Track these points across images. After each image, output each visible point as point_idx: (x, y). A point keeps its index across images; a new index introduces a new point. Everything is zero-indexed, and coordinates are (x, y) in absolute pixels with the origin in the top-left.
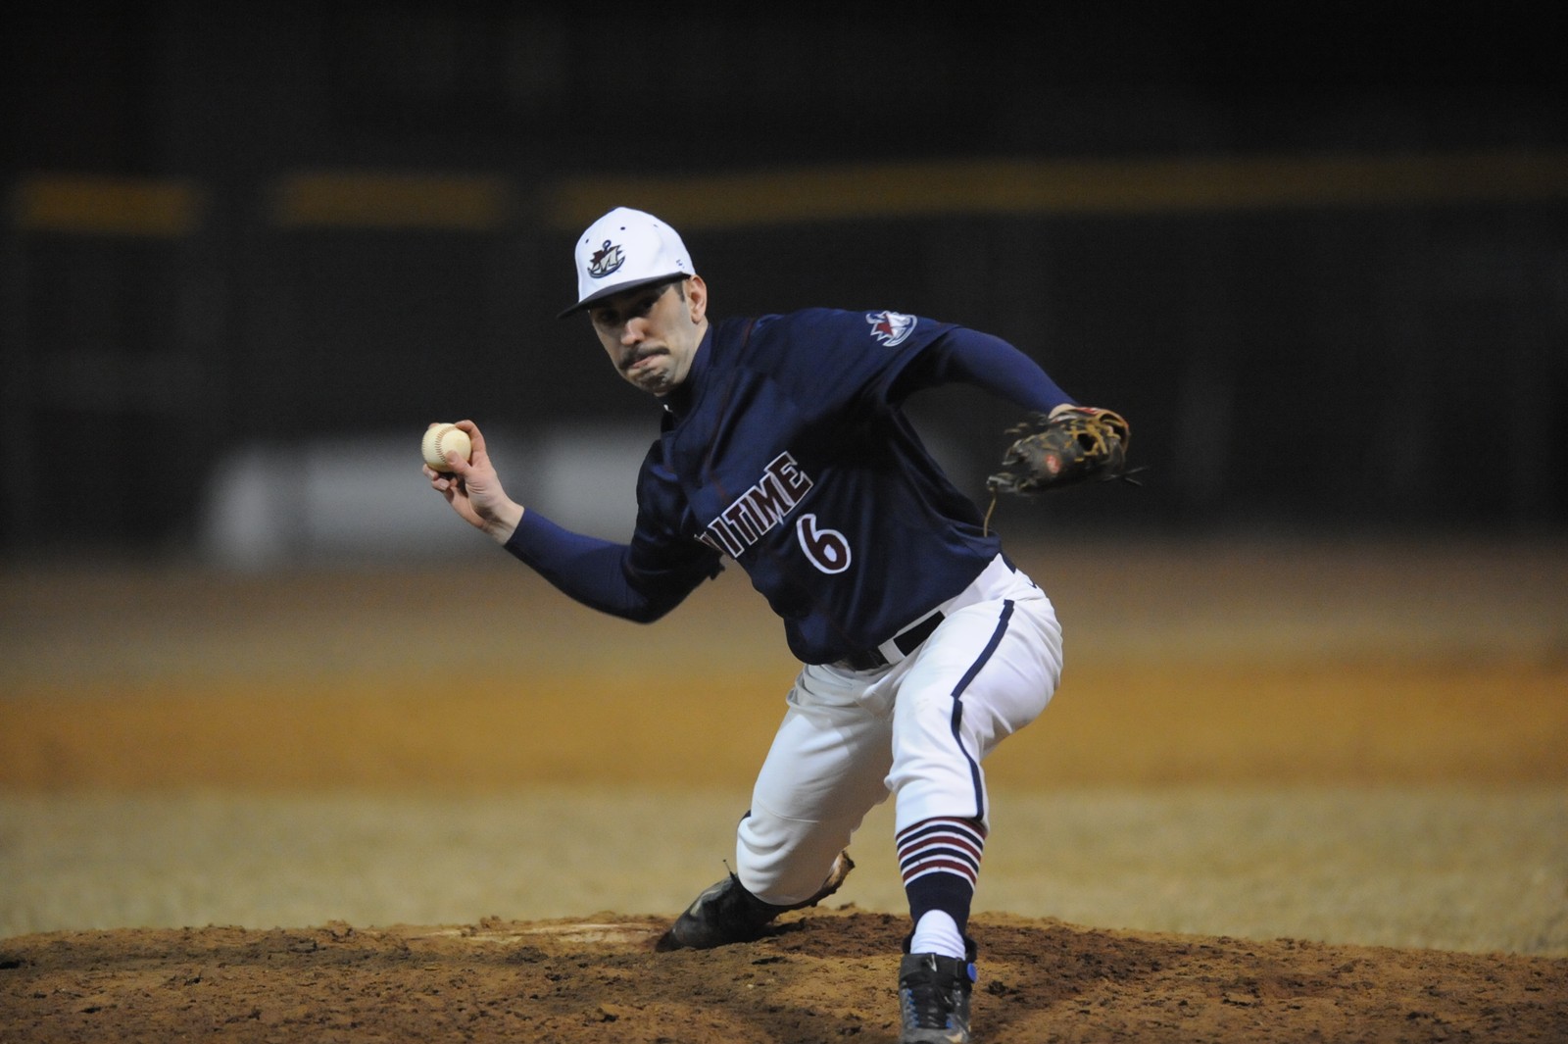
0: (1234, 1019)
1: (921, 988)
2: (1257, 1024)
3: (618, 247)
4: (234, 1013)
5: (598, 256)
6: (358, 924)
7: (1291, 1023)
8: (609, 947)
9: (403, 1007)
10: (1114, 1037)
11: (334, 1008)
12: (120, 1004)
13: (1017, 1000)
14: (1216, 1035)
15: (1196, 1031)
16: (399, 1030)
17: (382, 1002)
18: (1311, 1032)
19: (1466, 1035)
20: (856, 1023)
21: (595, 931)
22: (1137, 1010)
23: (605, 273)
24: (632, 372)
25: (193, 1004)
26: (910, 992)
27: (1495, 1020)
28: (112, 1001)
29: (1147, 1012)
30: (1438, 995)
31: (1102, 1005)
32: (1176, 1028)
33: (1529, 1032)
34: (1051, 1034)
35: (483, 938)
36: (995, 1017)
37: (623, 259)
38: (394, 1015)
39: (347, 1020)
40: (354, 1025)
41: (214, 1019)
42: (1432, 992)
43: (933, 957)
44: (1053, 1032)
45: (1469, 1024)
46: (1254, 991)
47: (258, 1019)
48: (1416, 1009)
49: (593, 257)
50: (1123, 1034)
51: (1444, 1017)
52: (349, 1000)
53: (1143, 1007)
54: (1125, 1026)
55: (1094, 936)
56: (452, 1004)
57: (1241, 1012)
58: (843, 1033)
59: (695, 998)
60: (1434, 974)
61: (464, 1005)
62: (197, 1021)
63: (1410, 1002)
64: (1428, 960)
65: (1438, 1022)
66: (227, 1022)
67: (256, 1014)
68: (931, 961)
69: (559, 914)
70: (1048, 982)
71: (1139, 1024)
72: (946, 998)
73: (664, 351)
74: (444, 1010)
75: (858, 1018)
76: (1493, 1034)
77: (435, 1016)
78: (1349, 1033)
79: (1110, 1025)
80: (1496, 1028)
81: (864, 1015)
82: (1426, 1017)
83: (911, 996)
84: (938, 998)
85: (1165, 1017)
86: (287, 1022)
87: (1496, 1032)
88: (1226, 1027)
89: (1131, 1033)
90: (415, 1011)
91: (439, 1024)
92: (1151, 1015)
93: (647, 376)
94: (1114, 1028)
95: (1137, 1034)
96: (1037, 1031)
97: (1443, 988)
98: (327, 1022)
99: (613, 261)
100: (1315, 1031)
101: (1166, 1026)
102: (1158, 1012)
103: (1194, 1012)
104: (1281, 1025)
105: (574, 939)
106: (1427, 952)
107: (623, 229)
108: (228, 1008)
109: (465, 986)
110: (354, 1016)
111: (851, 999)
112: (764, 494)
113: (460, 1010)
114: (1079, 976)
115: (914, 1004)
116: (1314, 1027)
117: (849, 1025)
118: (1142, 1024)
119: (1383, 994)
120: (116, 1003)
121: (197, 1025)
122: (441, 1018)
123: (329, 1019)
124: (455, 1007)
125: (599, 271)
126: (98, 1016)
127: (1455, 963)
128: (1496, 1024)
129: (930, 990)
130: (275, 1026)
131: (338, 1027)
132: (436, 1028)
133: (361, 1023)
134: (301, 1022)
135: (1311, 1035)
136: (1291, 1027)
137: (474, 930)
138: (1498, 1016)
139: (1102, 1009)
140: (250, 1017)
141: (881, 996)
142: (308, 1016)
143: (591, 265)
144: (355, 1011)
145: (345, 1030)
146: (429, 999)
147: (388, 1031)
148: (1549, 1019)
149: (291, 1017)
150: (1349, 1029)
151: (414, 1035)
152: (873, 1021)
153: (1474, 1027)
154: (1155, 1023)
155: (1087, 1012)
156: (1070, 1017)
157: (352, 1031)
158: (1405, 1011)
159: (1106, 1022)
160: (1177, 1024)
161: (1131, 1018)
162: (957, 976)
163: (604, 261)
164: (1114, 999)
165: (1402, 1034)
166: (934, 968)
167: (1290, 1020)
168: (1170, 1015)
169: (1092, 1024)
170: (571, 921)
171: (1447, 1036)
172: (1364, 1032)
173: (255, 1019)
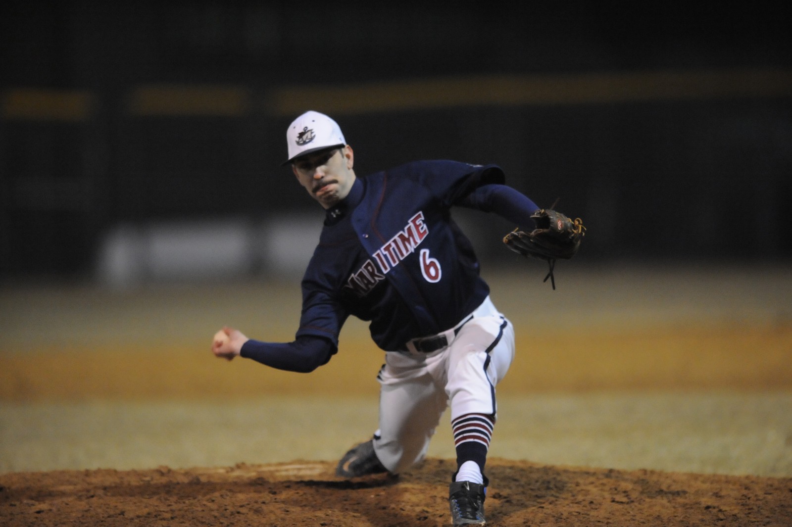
0: (617, 510)
1: (462, 498)
2: (629, 513)
3: (311, 130)
4: (112, 513)
5: (301, 135)
6: (174, 466)
7: (646, 511)
8: (301, 477)
9: (197, 509)
10: (557, 520)
11: (162, 509)
12: (54, 509)
13: (507, 501)
14: (608, 519)
15: (598, 516)
16: (195, 520)
17: (186, 506)
18: (656, 516)
19: (734, 517)
20: (427, 515)
21: (294, 469)
22: (568, 506)
23: (305, 143)
24: (319, 193)
25: (91, 509)
26: (456, 501)
27: (749, 509)
28: (49, 507)
29: (573, 507)
30: (720, 497)
31: (550, 503)
32: (588, 515)
33: (766, 515)
34: (525, 519)
35: (237, 473)
36: (496, 510)
37: (314, 136)
38: (192, 513)
39: (168, 515)
40: (172, 518)
41: (101, 515)
42: (717, 495)
43: (468, 483)
44: (525, 518)
45: (736, 512)
46: (627, 496)
47: (124, 515)
48: (709, 504)
49: (298, 135)
50: (561, 518)
51: (723, 508)
52: (169, 505)
53: (571, 505)
54: (562, 514)
55: (546, 470)
56: (222, 507)
57: (620, 506)
58: (419, 519)
59: (345, 502)
60: (718, 486)
61: (228, 507)
62: (93, 517)
63: (706, 501)
64: (714, 479)
65: (720, 511)
66: (109, 517)
67: (122, 513)
68: (467, 485)
69: (275, 460)
70: (523, 493)
71: (569, 513)
72: (474, 504)
73: (335, 182)
74: (218, 510)
75: (427, 512)
76: (748, 517)
77: (213, 513)
78: (675, 517)
79: (554, 514)
80: (749, 513)
81: (430, 510)
82: (714, 508)
83: (457, 503)
84: (471, 503)
85: (582, 509)
86: (138, 517)
87: (750, 515)
88: (613, 514)
89: (565, 518)
90: (203, 511)
91: (215, 517)
92: (575, 508)
93: (327, 195)
94: (556, 515)
95: (568, 518)
96: (518, 517)
97: (723, 493)
98: (159, 517)
99: (309, 137)
100: (658, 516)
101: (583, 514)
102: (579, 507)
103: (597, 507)
104: (640, 513)
105: (284, 473)
106: (714, 475)
107: (313, 121)
108: (108, 510)
109: (228, 498)
110: (172, 514)
111: (424, 502)
112: (406, 235)
113: (226, 510)
114: (539, 489)
115: (459, 507)
116: (657, 514)
117: (423, 515)
118: (570, 513)
119: (692, 497)
120: (51, 508)
121: (93, 519)
122: (216, 514)
123: (159, 515)
124: (223, 508)
125: (302, 142)
126: (43, 515)
127: (728, 481)
128: (750, 511)
129: (467, 500)
130: (132, 519)
131: (164, 519)
132: (213, 519)
133: (176, 517)
134: (146, 517)
135: (656, 518)
136: (646, 514)
137: (232, 470)
138: (751, 507)
139: (550, 506)
140: (119, 514)
141: (439, 500)
142: (149, 514)
143: (297, 139)
144: (172, 511)
145: (168, 520)
146: (209, 504)
147: (190, 521)
148: (777, 509)
149: (140, 515)
150: (676, 514)
151: (203, 523)
152: (435, 513)
153: (738, 513)
154: (577, 512)
155: (543, 507)
156: (534, 510)
157: (171, 521)
158: (703, 505)
159: (553, 512)
160: (588, 513)
161: (565, 511)
162: (479, 493)
163: (304, 137)
164: (556, 500)
165: (703, 517)
166: (468, 489)
167: (645, 510)
168: (585, 508)
169: (545, 514)
170: (281, 464)
171: (725, 518)
172: (682, 516)
173: (122, 516)
